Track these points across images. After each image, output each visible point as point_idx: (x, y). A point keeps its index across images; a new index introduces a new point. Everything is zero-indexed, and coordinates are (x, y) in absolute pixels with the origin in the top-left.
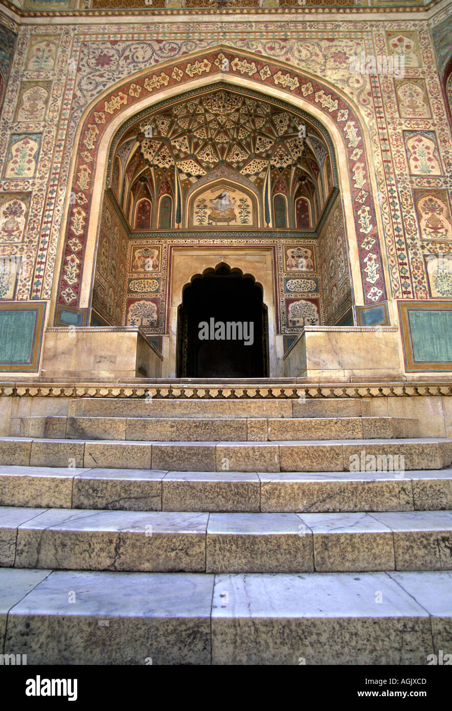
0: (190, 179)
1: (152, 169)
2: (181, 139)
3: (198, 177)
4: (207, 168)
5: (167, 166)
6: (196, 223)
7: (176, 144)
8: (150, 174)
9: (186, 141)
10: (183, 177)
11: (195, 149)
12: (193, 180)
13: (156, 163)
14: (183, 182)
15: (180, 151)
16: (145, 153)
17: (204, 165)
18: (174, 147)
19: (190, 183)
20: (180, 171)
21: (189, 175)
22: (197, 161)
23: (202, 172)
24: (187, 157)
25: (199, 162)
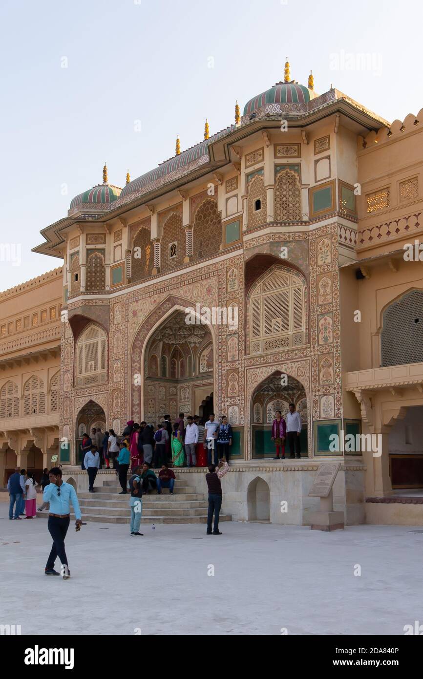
0: (196, 345)
1: (177, 346)
2: (181, 330)
3: (199, 343)
4: (202, 337)
5: (184, 342)
6: (201, 371)
7: (181, 333)
8: (178, 348)
9: (184, 330)
10: (193, 345)
11: (191, 331)
12: (198, 345)
13: (178, 342)
14: (194, 347)
15: (184, 334)
16: (169, 342)
17: (199, 336)
18: (181, 334)
19: (197, 347)
20: (190, 343)
21: (195, 343)
22: (196, 335)
23: (200, 340)
24: (190, 335)
25: (197, 335)
